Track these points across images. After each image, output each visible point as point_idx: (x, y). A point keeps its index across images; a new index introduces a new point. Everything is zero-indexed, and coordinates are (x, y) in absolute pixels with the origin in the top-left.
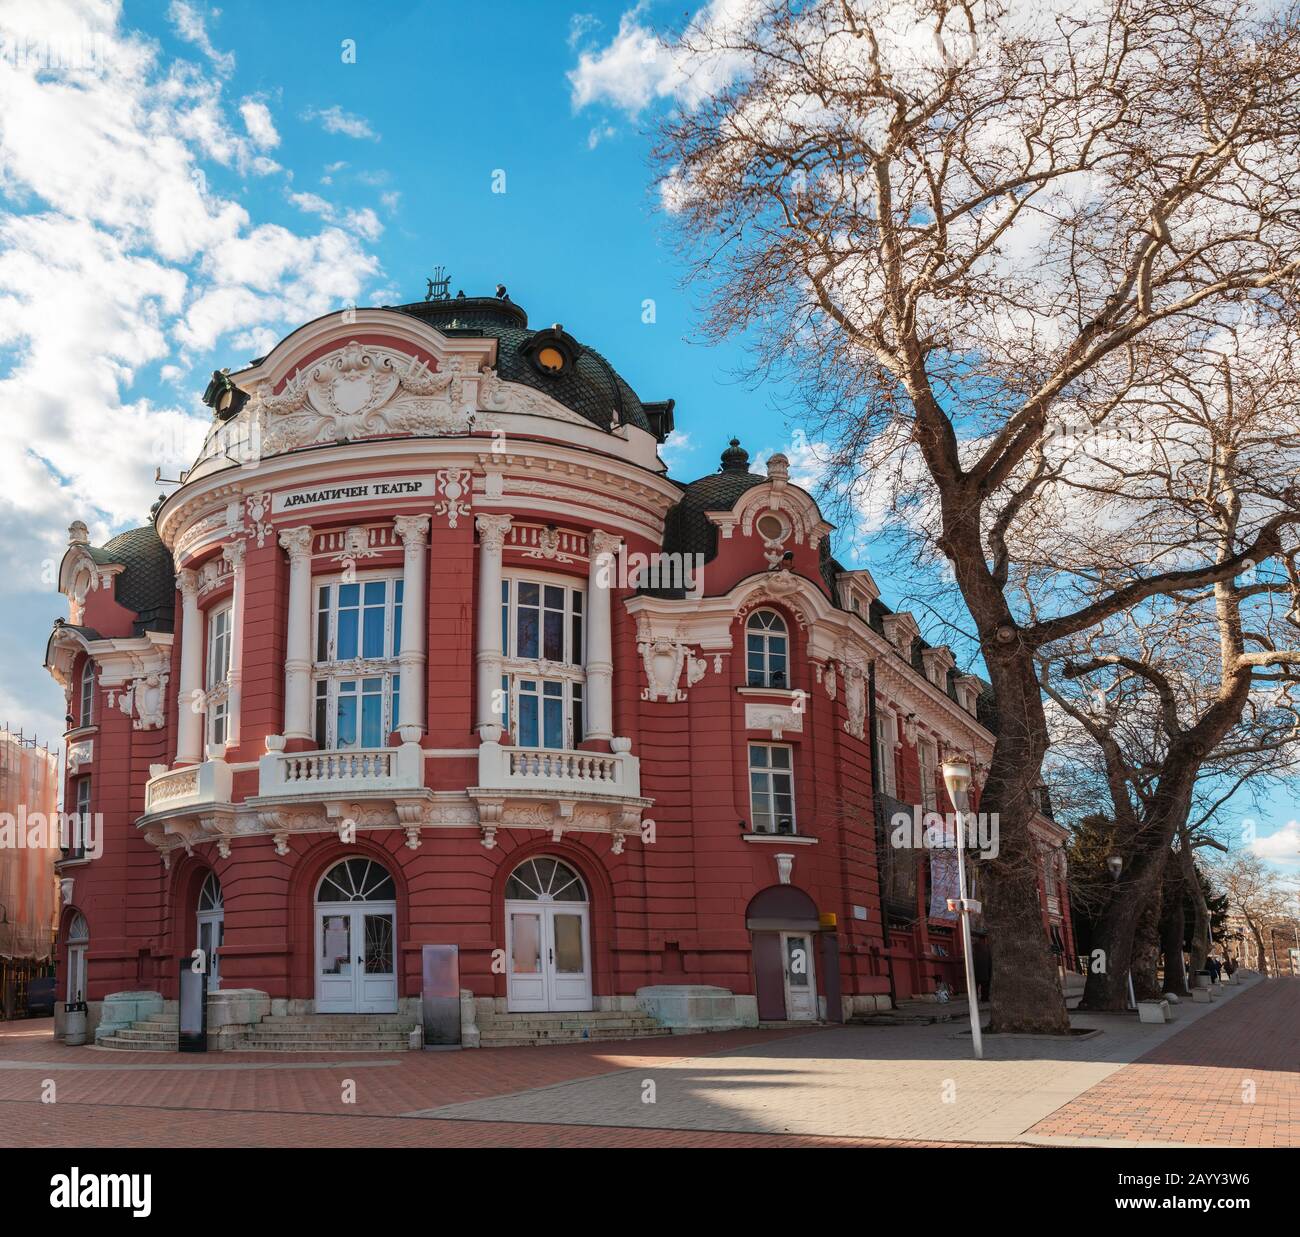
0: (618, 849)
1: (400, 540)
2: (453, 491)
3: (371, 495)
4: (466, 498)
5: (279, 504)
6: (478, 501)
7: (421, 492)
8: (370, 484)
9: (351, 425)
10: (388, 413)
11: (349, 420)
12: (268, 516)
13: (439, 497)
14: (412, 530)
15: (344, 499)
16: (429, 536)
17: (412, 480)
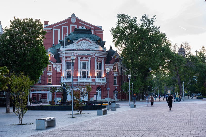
0: (104, 86)
1: (88, 59)
2: (93, 55)
3: (86, 55)
4: (94, 56)
5: (78, 54)
6: (95, 56)
7: (91, 55)
8: (86, 54)
9: (84, 48)
10: (88, 47)
11: (84, 47)
12: (77, 55)
13: (92, 56)
14: (90, 58)
15: (84, 55)
16: (91, 59)
17: (90, 54)
